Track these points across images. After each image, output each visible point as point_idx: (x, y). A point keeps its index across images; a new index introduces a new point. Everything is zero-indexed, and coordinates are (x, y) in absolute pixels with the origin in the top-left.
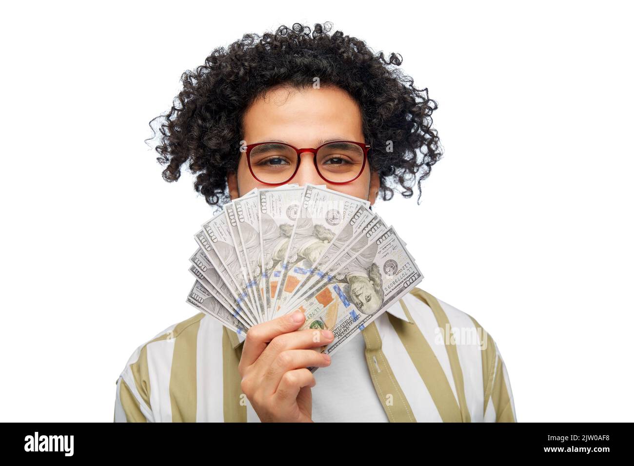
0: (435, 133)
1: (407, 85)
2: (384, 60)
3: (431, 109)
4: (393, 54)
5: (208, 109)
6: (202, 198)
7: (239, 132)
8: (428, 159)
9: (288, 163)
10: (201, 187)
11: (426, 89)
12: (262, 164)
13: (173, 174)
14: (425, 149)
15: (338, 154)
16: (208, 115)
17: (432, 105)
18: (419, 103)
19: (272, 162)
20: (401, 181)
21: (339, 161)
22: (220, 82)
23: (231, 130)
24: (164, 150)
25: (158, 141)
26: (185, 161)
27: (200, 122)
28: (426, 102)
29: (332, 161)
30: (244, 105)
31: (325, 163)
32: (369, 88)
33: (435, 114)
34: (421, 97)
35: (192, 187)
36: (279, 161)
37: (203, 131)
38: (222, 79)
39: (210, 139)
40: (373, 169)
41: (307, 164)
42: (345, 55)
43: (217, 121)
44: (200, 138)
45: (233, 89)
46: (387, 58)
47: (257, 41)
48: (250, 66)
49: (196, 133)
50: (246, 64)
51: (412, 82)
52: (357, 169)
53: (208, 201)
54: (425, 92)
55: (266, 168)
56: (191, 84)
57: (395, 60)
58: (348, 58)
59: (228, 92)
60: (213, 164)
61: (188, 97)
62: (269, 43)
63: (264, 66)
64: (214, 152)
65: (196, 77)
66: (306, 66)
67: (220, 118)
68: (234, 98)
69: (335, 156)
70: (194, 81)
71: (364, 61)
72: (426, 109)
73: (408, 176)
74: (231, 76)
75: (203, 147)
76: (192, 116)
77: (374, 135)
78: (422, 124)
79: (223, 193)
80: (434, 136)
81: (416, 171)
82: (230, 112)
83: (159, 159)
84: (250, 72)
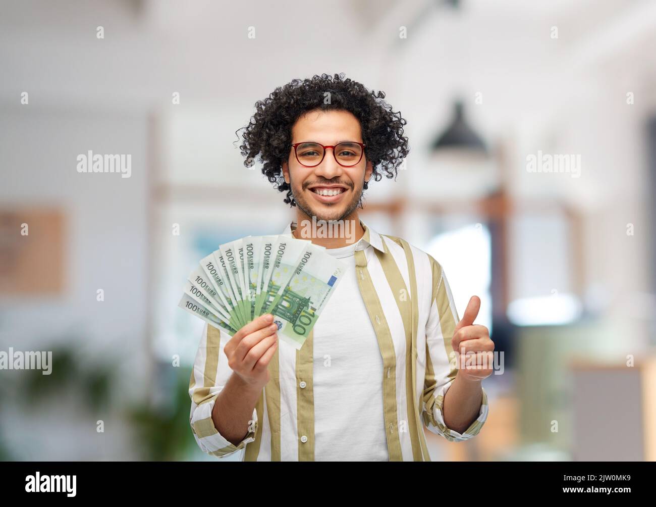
0: (406, 139)
1: (388, 110)
2: (374, 95)
3: (402, 124)
4: (380, 92)
5: (272, 123)
6: (266, 178)
7: (289, 136)
8: (401, 154)
9: (318, 154)
10: (266, 171)
11: (400, 112)
12: (303, 155)
14: (399, 148)
15: (347, 149)
16: (272, 127)
17: (403, 122)
18: (396, 121)
19: (309, 154)
20: (386, 169)
21: (348, 153)
22: (279, 108)
23: (286, 136)
24: (245, 147)
25: (241, 143)
26: (257, 154)
27: (267, 131)
28: (400, 120)
29: (344, 154)
30: (293, 122)
31: (339, 155)
32: (365, 111)
33: (404, 127)
34: (397, 117)
35: (261, 171)
36: (313, 153)
37: (269, 136)
38: (280, 105)
39: (274, 140)
40: (368, 159)
41: (329, 155)
42: (351, 92)
43: (277, 132)
44: (267, 140)
45: (287, 111)
46: (376, 94)
47: (300, 84)
48: (297, 98)
49: (265, 137)
50: (295, 97)
51: (392, 108)
52: (358, 158)
53: (270, 180)
54: (399, 114)
55: (306, 157)
56: (261, 108)
57: (381, 95)
58: (353, 94)
59: (284, 113)
60: (274, 155)
61: (260, 116)
62: (308, 85)
63: (305, 98)
64: (276, 147)
65: (264, 105)
67: (279, 128)
68: (287, 117)
69: (345, 151)
70: (263, 107)
71: (362, 96)
72: (399, 124)
73: (390, 165)
74: (286, 104)
75: (269, 145)
76: (262, 127)
77: (368, 139)
78: (397, 133)
79: (279, 175)
80: (405, 141)
81: (394, 162)
82: (285, 125)
83: (241, 153)
84: (297, 102)
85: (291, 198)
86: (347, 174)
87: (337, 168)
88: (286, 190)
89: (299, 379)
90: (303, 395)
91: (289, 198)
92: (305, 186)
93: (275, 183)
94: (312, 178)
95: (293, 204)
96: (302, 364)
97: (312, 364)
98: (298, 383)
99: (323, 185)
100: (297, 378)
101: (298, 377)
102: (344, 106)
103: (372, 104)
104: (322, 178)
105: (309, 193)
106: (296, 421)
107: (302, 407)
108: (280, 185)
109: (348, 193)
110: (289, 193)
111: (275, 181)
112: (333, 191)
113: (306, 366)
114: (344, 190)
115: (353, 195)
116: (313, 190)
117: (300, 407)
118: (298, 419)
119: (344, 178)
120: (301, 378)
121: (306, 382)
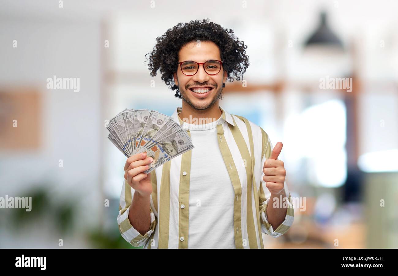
0: (247, 57)
1: (236, 40)
2: (227, 31)
3: (245, 48)
4: (231, 29)
5: (166, 50)
6: (164, 82)
7: (177, 57)
8: (244, 66)
9: (194, 68)
10: (164, 78)
11: (243, 41)
12: (185, 68)
13: (154, 73)
14: (244, 62)
15: (212, 65)
16: (166, 52)
17: (245, 47)
18: (241, 46)
19: (189, 68)
20: (236, 74)
21: (212, 67)
22: (170, 41)
23: (175, 58)
24: (151, 65)
25: (148, 62)
26: (158, 69)
27: (164, 55)
28: (243, 45)
29: (210, 67)
30: (179, 49)
31: (207, 68)
32: (222, 41)
33: (246, 50)
34: (241, 44)
35: (161, 78)
36: (191, 68)
37: (165, 58)
38: (171, 39)
39: (167, 61)
40: (224, 70)
41: (201, 68)
42: (214, 30)
43: (169, 55)
44: (164, 61)
45: (175, 43)
46: (229, 31)
47: (183, 26)
48: (181, 35)
49: (162, 59)
50: (179, 34)
51: (238, 39)
52: (218, 69)
53: (166, 84)
54: (242, 42)
55: (187, 70)
56: (160, 41)
57: (232, 31)
58: (215, 31)
59: (173, 44)
60: (168, 70)
61: (159, 46)
62: (187, 27)
63: (185, 35)
64: (169, 65)
65: (162, 39)
66: (200, 35)
67: (171, 53)
68: (175, 46)
69: (211, 65)
70: (161, 41)
71: (220, 32)
72: (243, 49)
73: (238, 73)
74: (174, 39)
75: (165, 63)
76: (161, 53)
77: (225, 58)
78: (242, 54)
79: (172, 80)
80: (247, 58)
81: (241, 71)
82: (174, 51)
83: (149, 68)
84: (181, 37)
86: (212, 79)
87: (206, 76)
88: (176, 89)
89: (180, 203)
90: (182, 212)
91: (178, 94)
92: (187, 87)
93: (169, 85)
94: (191, 83)
95: (180, 97)
96: (182, 194)
97: (188, 194)
98: (180, 205)
99: (198, 86)
100: (179, 202)
101: (180, 202)
102: (209, 39)
103: (227, 37)
104: (197, 82)
105: (189, 92)
106: (178, 228)
107: (182, 219)
108: (172, 86)
109: (213, 90)
110: (178, 91)
111: (169, 84)
112: (204, 90)
113: (185, 195)
114: (211, 89)
115: (217, 91)
116: (192, 89)
117: (180, 220)
118: (179, 227)
119: (211, 82)
120: (182, 203)
121: (184, 204)
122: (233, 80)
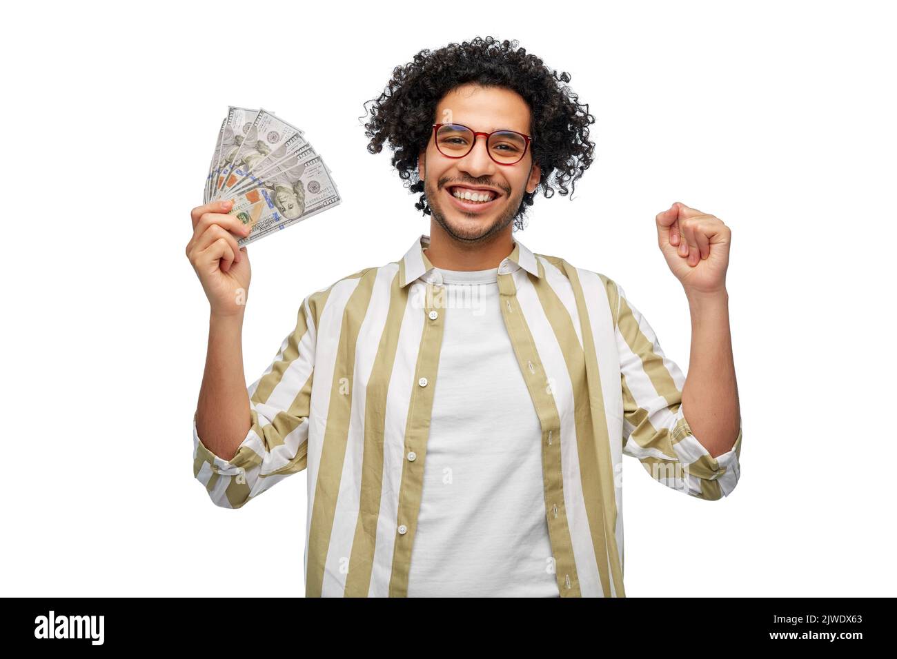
0: (592, 144)
1: (572, 101)
2: (556, 77)
3: (588, 122)
4: (564, 73)
5: (410, 96)
6: (397, 172)
7: (432, 114)
8: (581, 164)
9: (466, 143)
10: (397, 163)
11: (587, 105)
12: (445, 141)
13: (376, 147)
14: (581, 156)
15: (506, 142)
16: (409, 100)
17: (590, 119)
18: (580, 116)
19: (454, 141)
20: (560, 181)
21: (507, 148)
23: (426, 114)
24: (371, 126)
25: (368, 120)
26: (386, 138)
27: (402, 105)
28: (586, 115)
29: (501, 147)
30: (439, 96)
31: (495, 148)
32: (540, 96)
33: (590, 127)
34: (583, 112)
35: (390, 162)
36: (459, 141)
37: (403, 112)
38: (424, 72)
39: (408, 118)
41: (480, 145)
43: (416, 106)
44: (400, 117)
45: (432, 81)
46: (559, 76)
47: (457, 48)
48: (448, 65)
49: (397, 113)
50: (445, 63)
51: (577, 98)
52: (520, 155)
53: (400, 175)
54: (586, 107)
55: (449, 144)
56: (400, 75)
57: (565, 78)
59: (428, 83)
60: (409, 141)
61: (396, 86)
63: (459, 66)
64: (411, 128)
65: (405, 71)
66: (491, 70)
67: (418, 104)
68: (431, 88)
69: (503, 143)
70: (403, 74)
72: (584, 121)
73: (566, 178)
74: (431, 70)
75: (402, 124)
76: (397, 100)
77: (539, 133)
78: (581, 135)
79: (413, 169)
80: (590, 146)
81: (572, 174)
82: (427, 99)
83: (366, 133)
84: (447, 69)
85: (425, 203)
86: (502, 173)
87: (489, 163)
88: (421, 192)
89: (408, 448)
90: (409, 469)
91: (423, 203)
94: (454, 174)
95: (427, 212)
96: (415, 428)
97: (427, 429)
98: (406, 453)
99: (467, 184)
100: (405, 447)
101: (408, 446)
102: (511, 83)
103: (551, 87)
104: (466, 174)
105: (444, 196)
106: (397, 504)
107: (408, 486)
108: (413, 183)
109: (499, 201)
110: (423, 196)
111: (408, 178)
112: (479, 195)
113: (419, 432)
114: (495, 196)
115: (508, 204)
116: (451, 190)
117: (404, 486)
118: (400, 501)
119: (498, 179)
120: (410, 448)
121: (416, 453)
122: (553, 195)
